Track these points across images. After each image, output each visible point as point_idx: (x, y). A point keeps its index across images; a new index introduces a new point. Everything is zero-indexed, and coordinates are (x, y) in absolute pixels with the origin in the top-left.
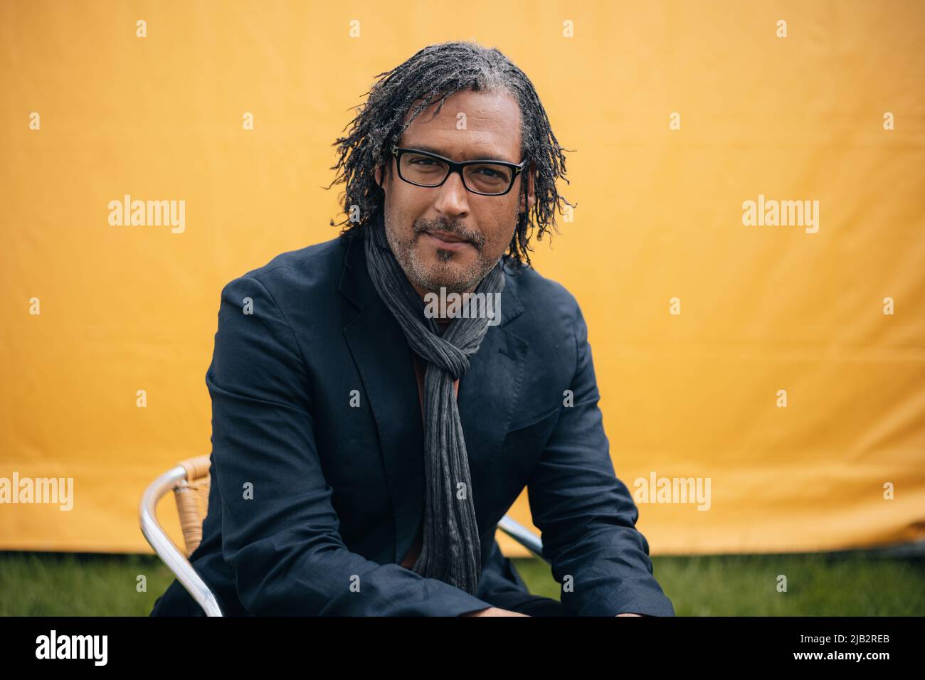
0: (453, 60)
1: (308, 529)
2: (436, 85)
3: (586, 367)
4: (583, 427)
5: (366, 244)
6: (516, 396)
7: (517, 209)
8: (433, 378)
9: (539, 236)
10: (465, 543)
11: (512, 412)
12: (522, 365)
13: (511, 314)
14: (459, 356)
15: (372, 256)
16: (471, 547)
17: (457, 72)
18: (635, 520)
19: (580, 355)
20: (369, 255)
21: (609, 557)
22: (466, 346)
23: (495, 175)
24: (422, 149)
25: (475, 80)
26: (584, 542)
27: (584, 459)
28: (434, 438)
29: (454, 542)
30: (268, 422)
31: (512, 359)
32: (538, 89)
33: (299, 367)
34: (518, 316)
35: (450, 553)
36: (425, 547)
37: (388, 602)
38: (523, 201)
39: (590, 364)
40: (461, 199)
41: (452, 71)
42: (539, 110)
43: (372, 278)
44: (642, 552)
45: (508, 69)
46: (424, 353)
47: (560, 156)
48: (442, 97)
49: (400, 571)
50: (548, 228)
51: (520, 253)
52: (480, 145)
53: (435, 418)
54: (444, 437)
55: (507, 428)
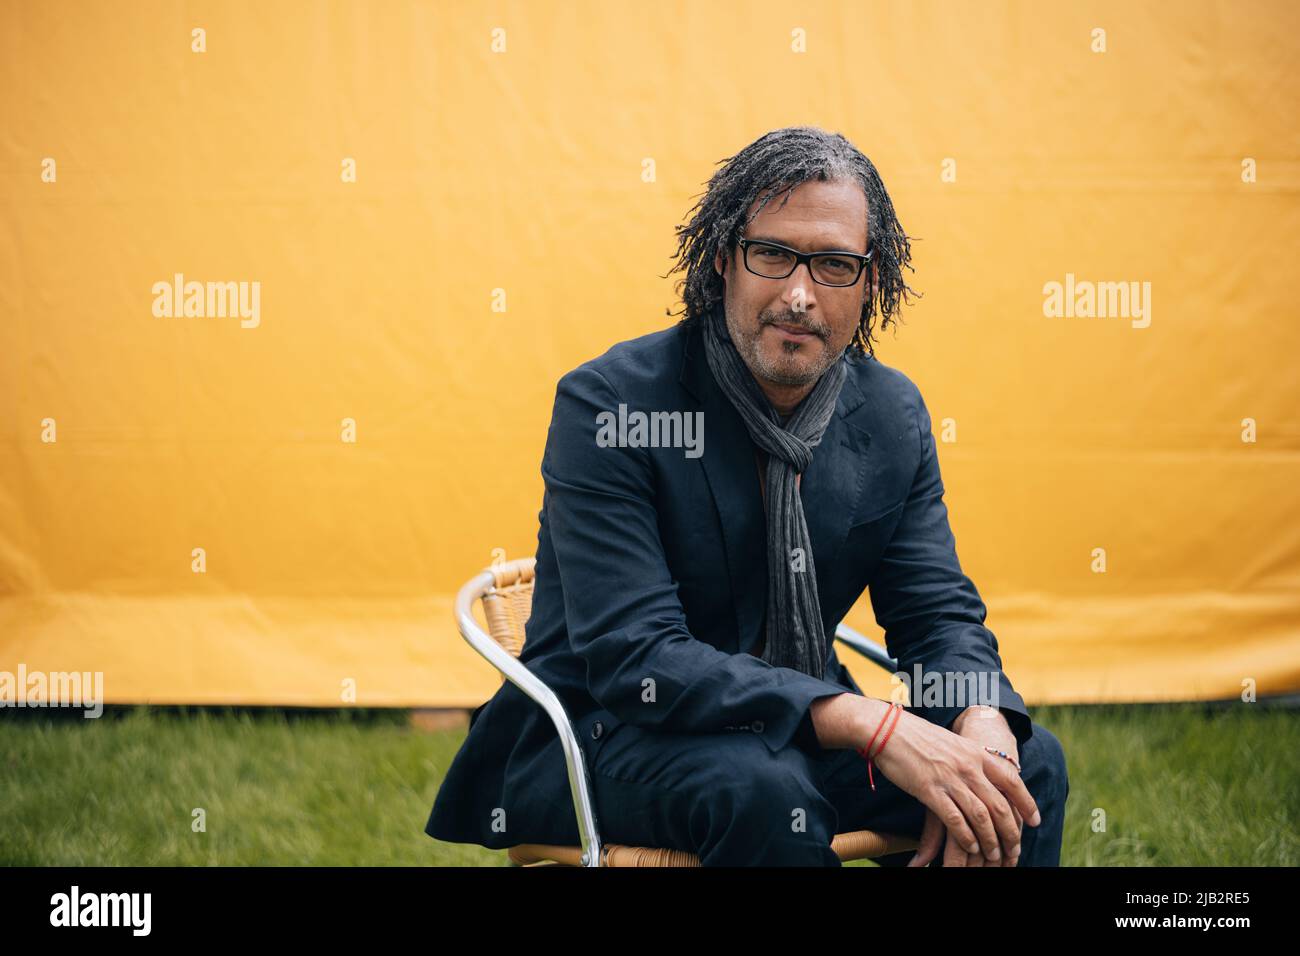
0: (799, 149)
1: (659, 620)
2: (782, 176)
3: (930, 459)
4: (928, 522)
5: (705, 333)
6: (860, 490)
7: (862, 300)
8: (776, 471)
9: (884, 326)
10: (810, 639)
11: (855, 506)
12: (865, 458)
13: (852, 405)
14: (803, 448)
15: (711, 346)
16: (816, 643)
17: (803, 161)
18: (983, 618)
19: (925, 447)
20: (709, 346)
21: (958, 652)
22: (808, 438)
23: (842, 266)
24: (768, 240)
25: (822, 170)
26: (931, 639)
27: (932, 556)
28: (778, 531)
29: (799, 638)
30: (616, 516)
31: (854, 451)
32: (883, 176)
33: (645, 460)
34: (859, 407)
35: (795, 649)
36: (768, 645)
37: (744, 688)
38: (868, 289)
39: (934, 455)
40: (808, 291)
41: (798, 161)
42: (884, 199)
43: (713, 370)
44: (991, 648)
45: (852, 156)
46: (767, 446)
47: (906, 244)
48: (789, 188)
49: (752, 660)
50: (892, 318)
51: (863, 343)
52: (827, 236)
53: (779, 513)
54: (788, 532)
55: (851, 523)
